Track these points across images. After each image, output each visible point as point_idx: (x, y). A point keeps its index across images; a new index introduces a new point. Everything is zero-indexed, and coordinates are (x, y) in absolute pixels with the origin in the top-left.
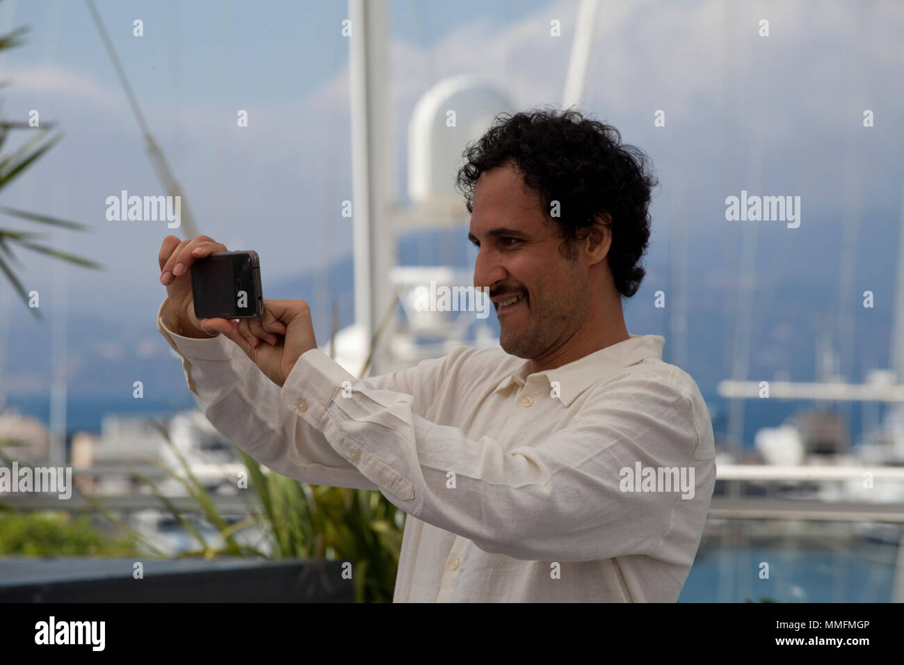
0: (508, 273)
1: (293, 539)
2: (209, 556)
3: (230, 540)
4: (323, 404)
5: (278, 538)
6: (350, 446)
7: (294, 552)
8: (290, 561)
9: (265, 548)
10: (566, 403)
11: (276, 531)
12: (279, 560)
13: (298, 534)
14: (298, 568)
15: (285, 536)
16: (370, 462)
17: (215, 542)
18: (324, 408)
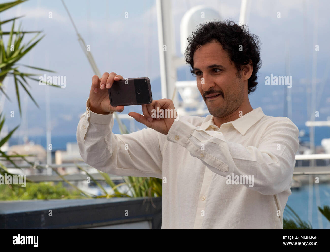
0: (215, 84)
1: (141, 189)
2: (108, 197)
3: (116, 191)
4: (187, 137)
5: (135, 190)
6: (201, 152)
7: (141, 195)
8: (140, 198)
9: (130, 193)
10: (243, 134)
11: (134, 187)
12: (136, 198)
13: (143, 188)
14: (142, 201)
15: (137, 189)
16: (210, 158)
17: (110, 191)
18: (187, 138)
